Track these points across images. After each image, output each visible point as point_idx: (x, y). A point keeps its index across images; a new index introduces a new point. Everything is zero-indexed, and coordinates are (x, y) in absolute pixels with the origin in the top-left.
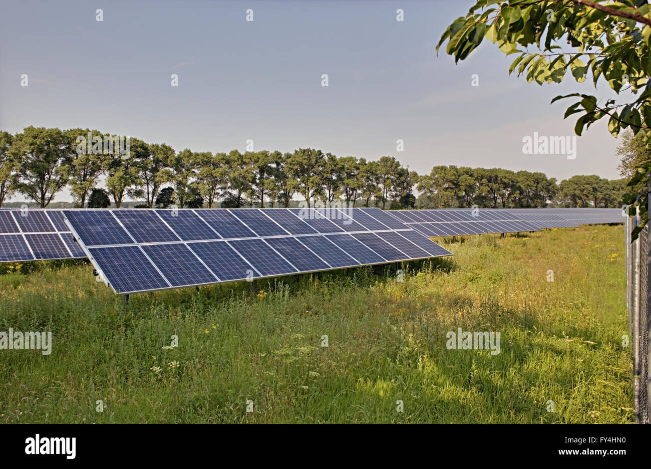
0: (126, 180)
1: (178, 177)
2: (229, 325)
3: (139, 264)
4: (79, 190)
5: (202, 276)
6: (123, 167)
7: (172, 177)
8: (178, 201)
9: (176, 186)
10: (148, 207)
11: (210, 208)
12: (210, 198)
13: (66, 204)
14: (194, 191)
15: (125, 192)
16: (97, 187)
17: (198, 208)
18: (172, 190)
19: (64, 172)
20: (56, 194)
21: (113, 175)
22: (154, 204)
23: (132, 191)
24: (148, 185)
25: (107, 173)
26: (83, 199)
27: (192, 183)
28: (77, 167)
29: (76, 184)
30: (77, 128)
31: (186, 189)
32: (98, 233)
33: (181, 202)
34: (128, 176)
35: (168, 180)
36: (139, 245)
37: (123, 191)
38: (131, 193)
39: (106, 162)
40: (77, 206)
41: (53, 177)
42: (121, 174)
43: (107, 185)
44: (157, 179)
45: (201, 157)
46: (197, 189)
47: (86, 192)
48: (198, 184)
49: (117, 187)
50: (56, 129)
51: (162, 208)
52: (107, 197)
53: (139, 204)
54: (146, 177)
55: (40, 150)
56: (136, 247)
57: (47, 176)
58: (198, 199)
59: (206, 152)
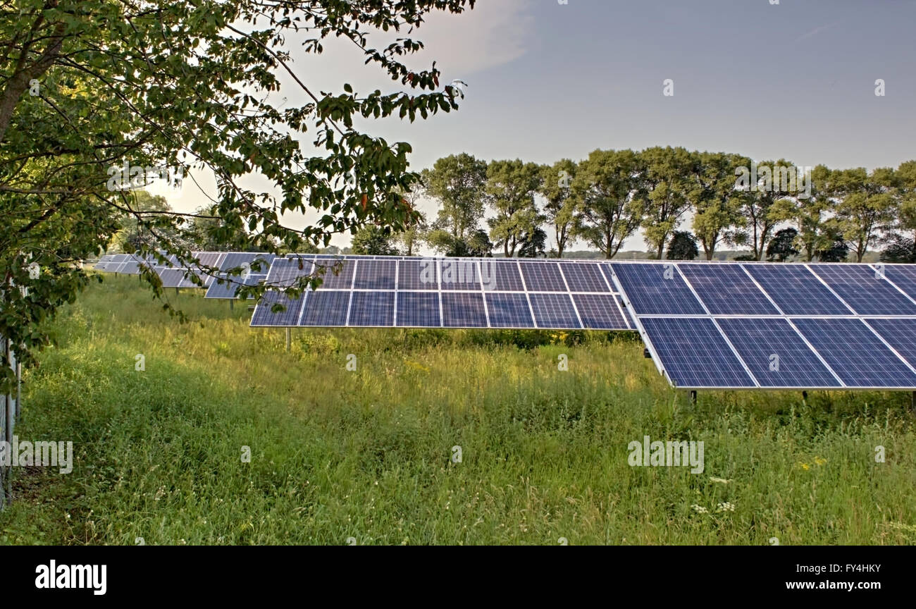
0: (721, 218)
1: (805, 211)
2: (850, 463)
3: (710, 346)
4: (655, 234)
5: (813, 375)
6: (717, 199)
7: (794, 211)
8: (803, 251)
9: (801, 226)
10: (755, 260)
11: (859, 261)
12: (861, 245)
13: (639, 255)
14: (831, 234)
15: (720, 237)
16: (680, 229)
17: (838, 261)
18: (794, 232)
19: (636, 210)
20: (625, 240)
21: (704, 211)
22: (764, 254)
23: (731, 235)
24: (755, 226)
25: (695, 209)
26: (661, 247)
27: (829, 221)
28: (654, 203)
29: (652, 226)
30: (654, 147)
31: (818, 231)
32: (656, 296)
33: (809, 251)
34: (724, 213)
35: (788, 216)
36: (713, 318)
37: (717, 235)
38: (728, 237)
39: (694, 193)
40: (652, 257)
41: (622, 217)
42: (715, 209)
43: (694, 226)
44: (770, 216)
45: (845, 177)
46: (837, 230)
47: (664, 238)
48: (838, 221)
49: (708, 229)
50: (627, 151)
51: (778, 261)
52: (693, 244)
53: (740, 255)
54: (752, 213)
55: (608, 181)
56: (709, 320)
57: (615, 216)
58: (839, 248)
59: (855, 167)
